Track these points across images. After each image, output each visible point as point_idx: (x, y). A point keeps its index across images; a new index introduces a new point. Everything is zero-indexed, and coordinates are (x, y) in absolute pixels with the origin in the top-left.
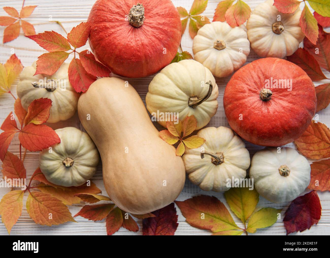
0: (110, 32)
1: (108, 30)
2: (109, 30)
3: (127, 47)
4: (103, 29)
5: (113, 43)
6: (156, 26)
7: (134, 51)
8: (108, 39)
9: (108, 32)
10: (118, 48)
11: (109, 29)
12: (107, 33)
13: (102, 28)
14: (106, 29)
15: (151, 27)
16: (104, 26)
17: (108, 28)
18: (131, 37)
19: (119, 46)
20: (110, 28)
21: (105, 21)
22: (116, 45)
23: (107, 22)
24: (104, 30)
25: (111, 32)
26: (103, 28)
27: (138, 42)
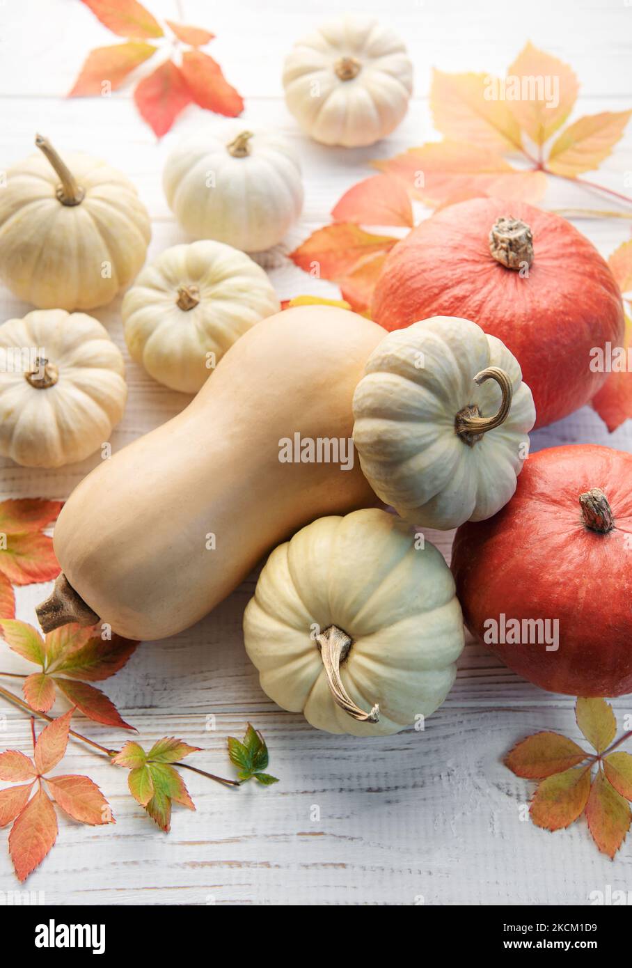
0: (475, 305)
1: (468, 302)
2: (470, 300)
3: (534, 315)
4: (453, 307)
5: (497, 321)
6: (562, 251)
7: (556, 317)
8: (480, 319)
9: (469, 306)
10: (518, 327)
11: (467, 300)
12: (469, 309)
13: (450, 305)
14: (460, 301)
15: (556, 258)
16: (452, 300)
17: (465, 297)
18: (529, 291)
19: (516, 321)
20: (469, 296)
21: (448, 288)
22: (508, 322)
23: (453, 286)
24: (458, 307)
25: (478, 303)
26: (452, 303)
27: (551, 294)
